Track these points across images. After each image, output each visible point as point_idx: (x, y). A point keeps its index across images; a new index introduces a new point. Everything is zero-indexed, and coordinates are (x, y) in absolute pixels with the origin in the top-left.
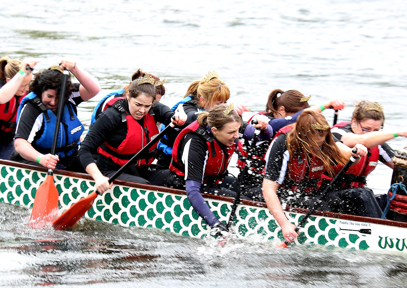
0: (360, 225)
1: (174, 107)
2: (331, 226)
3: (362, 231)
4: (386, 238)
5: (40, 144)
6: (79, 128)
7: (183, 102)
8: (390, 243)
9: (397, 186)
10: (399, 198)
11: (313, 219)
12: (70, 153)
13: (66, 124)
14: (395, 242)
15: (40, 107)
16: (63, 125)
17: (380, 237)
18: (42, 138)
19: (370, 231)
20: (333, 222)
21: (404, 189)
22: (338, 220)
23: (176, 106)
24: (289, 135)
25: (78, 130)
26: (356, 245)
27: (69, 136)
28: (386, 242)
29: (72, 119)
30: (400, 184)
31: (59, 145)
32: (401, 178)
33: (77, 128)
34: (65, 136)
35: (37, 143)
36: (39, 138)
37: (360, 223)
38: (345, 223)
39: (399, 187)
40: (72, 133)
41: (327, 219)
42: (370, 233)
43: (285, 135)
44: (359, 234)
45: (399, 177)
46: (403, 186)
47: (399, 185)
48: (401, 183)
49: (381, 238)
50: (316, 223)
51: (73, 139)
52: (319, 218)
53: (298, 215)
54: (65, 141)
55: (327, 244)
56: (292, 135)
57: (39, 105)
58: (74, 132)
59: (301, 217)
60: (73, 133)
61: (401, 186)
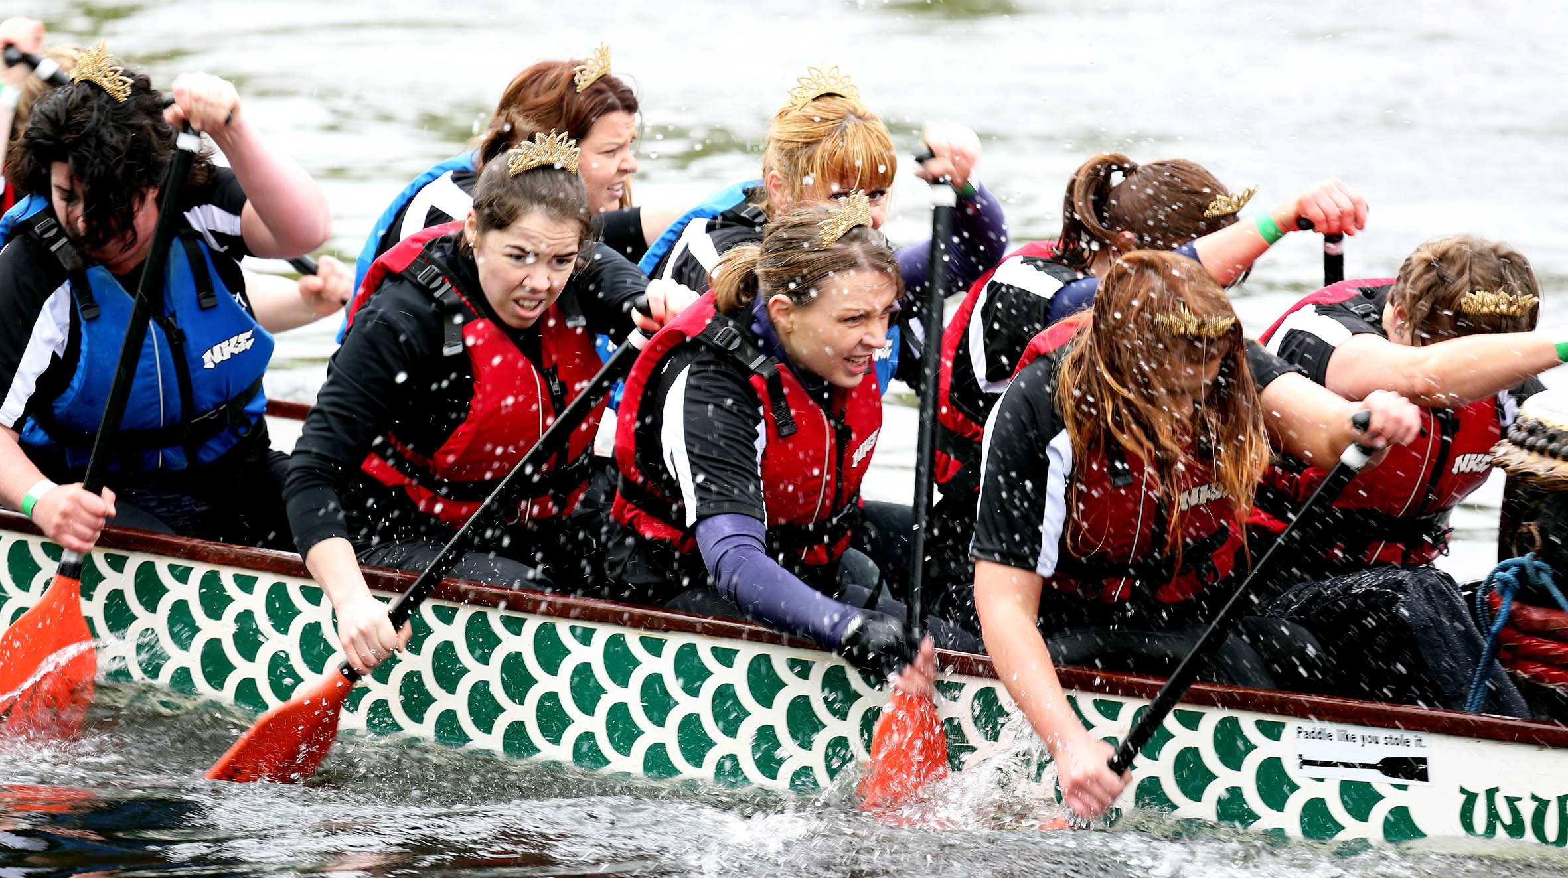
0: (1382, 741)
1: (671, 231)
2: (1265, 748)
3: (1391, 767)
4: (1491, 793)
5: (68, 415)
6: (242, 343)
7: (708, 211)
8: (1506, 817)
9: (1513, 570)
10: (1531, 620)
11: (1191, 722)
12: (213, 451)
13: (179, 326)
14: (1527, 810)
15: (58, 254)
16: (159, 329)
17: (1463, 791)
18: (72, 389)
19: (1422, 767)
20: (1272, 732)
21: (1546, 579)
22: (1292, 725)
23: (681, 227)
24: (1066, 363)
25: (236, 351)
26: (1373, 828)
27: (192, 376)
28: (1493, 815)
29: (204, 306)
30: (1526, 559)
31: (155, 415)
32: (1530, 532)
33: (233, 340)
34: (174, 379)
35: (57, 412)
36: (63, 391)
37: (1382, 733)
38: (1319, 735)
39: (1522, 572)
40: (209, 365)
41: (1248, 722)
42: (1423, 776)
43: (1050, 362)
44: (1380, 781)
45: (1524, 530)
46: (1538, 570)
47: (1522, 567)
48: (1529, 555)
49: (1471, 798)
50: (1203, 738)
51: (218, 392)
52: (1212, 717)
53: (1130, 707)
54: (177, 401)
55: (1257, 826)
56: (1077, 363)
57: (54, 248)
58: (217, 361)
59: (1139, 712)
60: (212, 366)
61: (1530, 571)
